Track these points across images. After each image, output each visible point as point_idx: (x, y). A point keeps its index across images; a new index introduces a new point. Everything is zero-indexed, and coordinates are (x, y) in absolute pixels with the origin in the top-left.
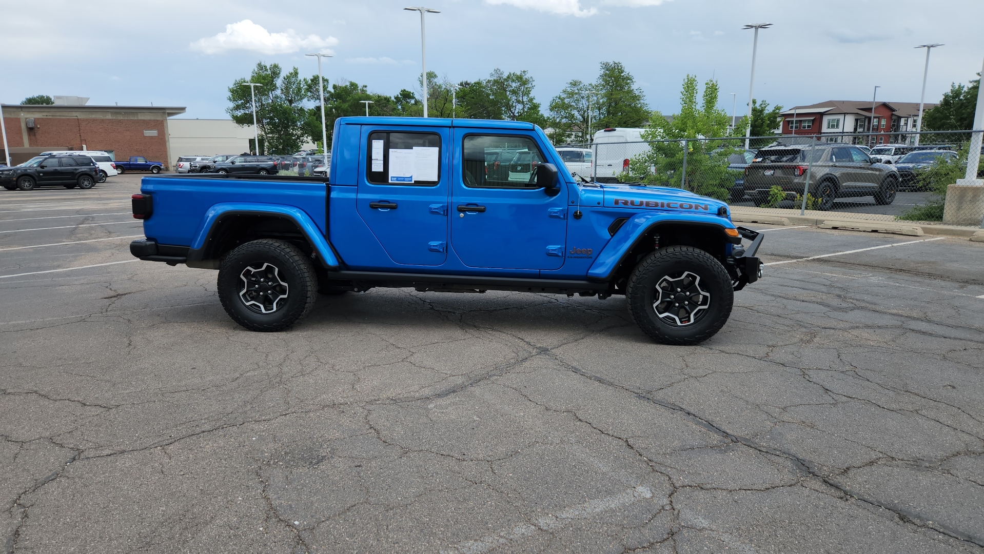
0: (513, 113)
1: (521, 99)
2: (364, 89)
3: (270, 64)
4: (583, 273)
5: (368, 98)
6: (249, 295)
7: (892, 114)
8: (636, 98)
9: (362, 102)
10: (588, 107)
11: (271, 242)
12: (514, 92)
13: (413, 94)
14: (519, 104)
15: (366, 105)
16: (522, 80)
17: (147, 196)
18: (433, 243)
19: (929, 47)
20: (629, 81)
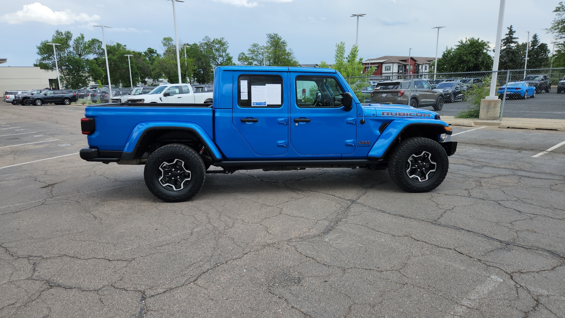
0: (217, 63)
1: (221, 54)
2: (125, 47)
3: (65, 31)
4: (365, 155)
5: (129, 53)
6: (164, 181)
7: (415, 63)
8: (289, 54)
9: (126, 55)
10: (263, 59)
11: (176, 145)
12: (217, 50)
13: (156, 51)
14: (220, 57)
15: (128, 57)
16: (221, 43)
17: (92, 119)
18: (280, 142)
19: (438, 28)
20: (284, 44)
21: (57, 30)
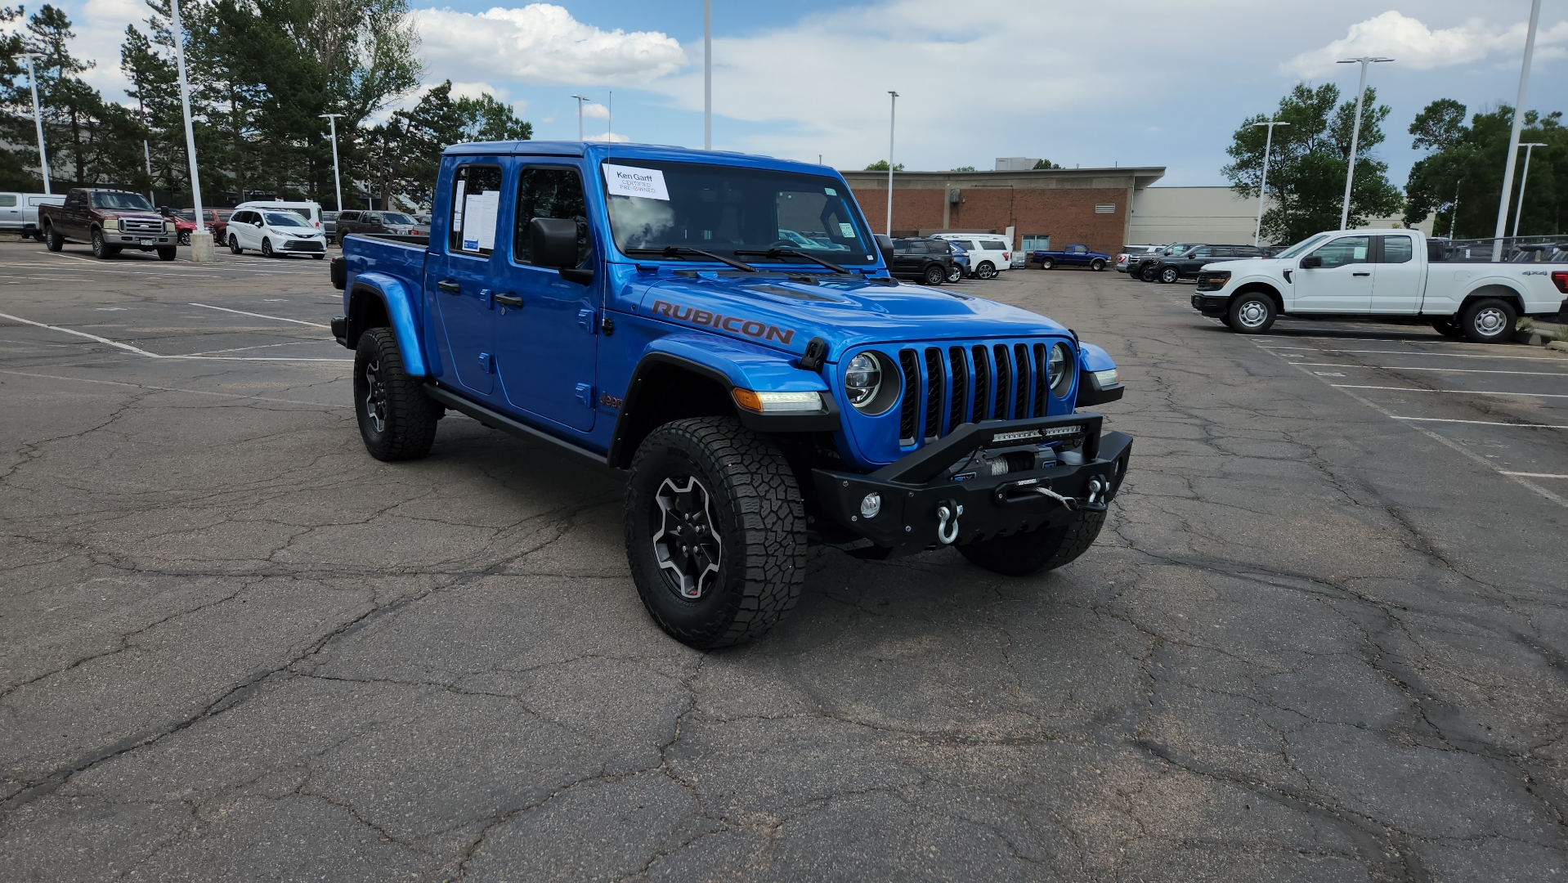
3: (1320, 85)
18: (482, 356)
21: (1299, 84)
